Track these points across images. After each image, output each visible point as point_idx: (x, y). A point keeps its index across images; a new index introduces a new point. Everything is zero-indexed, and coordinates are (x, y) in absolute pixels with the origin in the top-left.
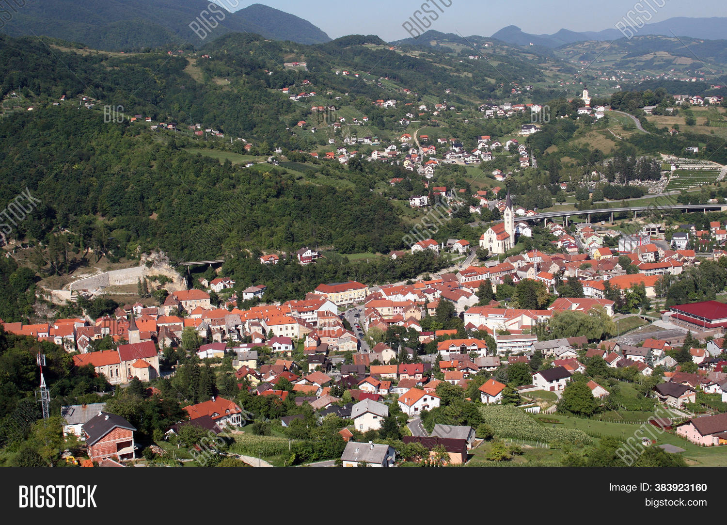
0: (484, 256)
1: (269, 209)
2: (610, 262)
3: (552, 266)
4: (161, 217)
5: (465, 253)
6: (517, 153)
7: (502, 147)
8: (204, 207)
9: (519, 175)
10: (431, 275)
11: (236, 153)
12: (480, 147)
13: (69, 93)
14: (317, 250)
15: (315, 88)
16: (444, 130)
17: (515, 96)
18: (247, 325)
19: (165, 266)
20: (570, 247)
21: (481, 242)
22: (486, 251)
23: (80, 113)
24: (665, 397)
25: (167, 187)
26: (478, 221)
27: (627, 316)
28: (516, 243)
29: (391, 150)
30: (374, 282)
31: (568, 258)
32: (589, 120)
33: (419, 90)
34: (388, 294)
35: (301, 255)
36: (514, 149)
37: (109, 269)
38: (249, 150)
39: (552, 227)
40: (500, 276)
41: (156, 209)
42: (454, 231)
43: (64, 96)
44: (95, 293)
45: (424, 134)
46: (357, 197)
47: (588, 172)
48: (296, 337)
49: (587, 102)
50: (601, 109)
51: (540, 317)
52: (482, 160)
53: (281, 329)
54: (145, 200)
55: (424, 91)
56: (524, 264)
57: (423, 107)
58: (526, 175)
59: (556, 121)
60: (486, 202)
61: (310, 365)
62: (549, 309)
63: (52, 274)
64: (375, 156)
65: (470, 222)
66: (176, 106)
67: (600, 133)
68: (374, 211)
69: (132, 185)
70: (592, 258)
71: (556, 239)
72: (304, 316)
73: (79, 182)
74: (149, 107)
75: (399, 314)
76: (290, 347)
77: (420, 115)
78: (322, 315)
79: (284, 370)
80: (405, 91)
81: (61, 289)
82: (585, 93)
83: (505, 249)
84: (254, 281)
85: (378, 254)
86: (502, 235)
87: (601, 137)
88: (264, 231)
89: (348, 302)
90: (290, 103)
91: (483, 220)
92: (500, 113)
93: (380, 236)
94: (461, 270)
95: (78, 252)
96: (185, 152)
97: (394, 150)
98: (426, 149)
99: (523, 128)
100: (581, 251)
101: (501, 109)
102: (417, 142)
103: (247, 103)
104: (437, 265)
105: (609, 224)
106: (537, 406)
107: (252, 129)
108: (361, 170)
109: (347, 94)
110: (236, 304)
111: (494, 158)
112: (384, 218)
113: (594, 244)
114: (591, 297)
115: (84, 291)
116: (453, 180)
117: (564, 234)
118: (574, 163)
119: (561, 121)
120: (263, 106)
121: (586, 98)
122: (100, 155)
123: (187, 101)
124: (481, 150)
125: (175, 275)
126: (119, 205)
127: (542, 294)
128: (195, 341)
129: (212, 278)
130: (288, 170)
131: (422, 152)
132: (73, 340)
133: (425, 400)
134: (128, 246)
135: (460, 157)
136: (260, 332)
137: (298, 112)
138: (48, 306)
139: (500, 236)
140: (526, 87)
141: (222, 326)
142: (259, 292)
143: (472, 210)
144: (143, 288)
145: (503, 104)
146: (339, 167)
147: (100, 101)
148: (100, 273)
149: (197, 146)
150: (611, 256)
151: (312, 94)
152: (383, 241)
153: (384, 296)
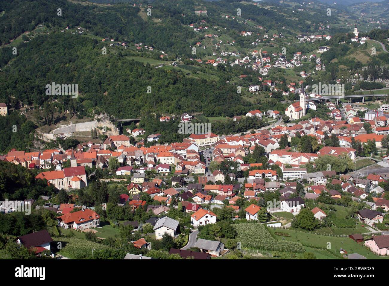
0: (287, 121)
1: (168, 91)
2: (358, 126)
3: (325, 127)
4: (109, 94)
5: (276, 118)
6: (315, 62)
7: (307, 59)
8: (132, 89)
9: (315, 75)
10: (255, 130)
11: (155, 59)
12: (295, 58)
13: (70, 25)
14: (193, 114)
15: (208, 25)
16: (276, 48)
17: (321, 31)
18: (147, 157)
19: (108, 121)
20: (337, 116)
21: (286, 112)
22: (288, 117)
23: (72, 36)
24: (363, 218)
25: (114, 77)
26: (286, 100)
27: (364, 158)
28: (306, 113)
29: (246, 59)
30: (222, 133)
31: (335, 123)
32: (356, 45)
33: (267, 27)
34: (229, 141)
35: (183, 117)
36: (313, 60)
37: (77, 122)
38: (162, 58)
39: (329, 104)
40: (295, 132)
41: (107, 90)
42: (273, 106)
43: (68, 27)
44: (67, 135)
45: (265, 51)
46: (218, 85)
47: (353, 74)
48: (173, 164)
49: (357, 35)
50: (364, 39)
51: (312, 158)
52: (295, 66)
53: (165, 159)
54: (102, 84)
55: (270, 27)
56: (309, 125)
57: (266, 36)
58: (319, 75)
59: (338, 45)
60: (294, 90)
61: (173, 182)
62: (317, 153)
63: (45, 124)
64: (237, 62)
65: (282, 100)
66: (132, 33)
67: (362, 52)
68: (227, 93)
69: (95, 76)
70: (349, 123)
71: (330, 111)
72: (179, 152)
73: (68, 74)
74: (115, 34)
75: (233, 153)
76: (168, 170)
77: (263, 40)
78: (189, 152)
79: (156, 185)
80: (259, 27)
81: (49, 133)
82: (356, 30)
83: (299, 117)
84: (155, 131)
85: (227, 118)
86: (298, 109)
87: (362, 54)
88: (164, 103)
89: (206, 145)
90: (193, 33)
91: (289, 100)
92: (308, 40)
93: (229, 107)
94: (272, 128)
95: (61, 113)
96: (126, 59)
97: (248, 59)
98: (265, 59)
99: (320, 49)
100: (343, 119)
101: (309, 38)
102: (261, 55)
103: (170, 32)
104: (259, 125)
105: (362, 104)
106: (280, 222)
107: (172, 46)
108: (224, 70)
109: (225, 28)
110: (144, 144)
111: (302, 64)
112: (232, 97)
113: (351, 115)
114: (345, 146)
115: (61, 134)
116: (277, 77)
117: (335, 108)
118: (346, 68)
119: (341, 45)
120: (178, 34)
121: (356, 32)
122: (81, 59)
123: (138, 30)
124: (296, 60)
125: (113, 127)
126: (88, 87)
127: (315, 144)
128: (116, 165)
129: (133, 129)
130: (182, 69)
131: (263, 61)
132: (50, 162)
133: (207, 217)
134: (88, 110)
135: (283, 64)
136: (153, 160)
137: (197, 37)
138: (41, 143)
139: (297, 109)
140: (327, 26)
141: (133, 157)
142: (156, 138)
143: (284, 94)
144: (94, 133)
145: (310, 35)
146: (212, 68)
147: (88, 30)
148: (72, 124)
149: (134, 55)
150: (360, 122)
151: (206, 28)
152: (230, 110)
153: (227, 142)
